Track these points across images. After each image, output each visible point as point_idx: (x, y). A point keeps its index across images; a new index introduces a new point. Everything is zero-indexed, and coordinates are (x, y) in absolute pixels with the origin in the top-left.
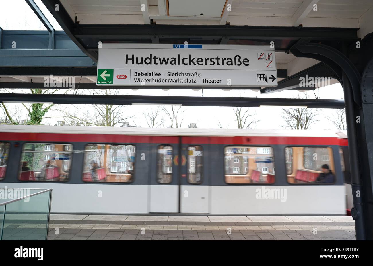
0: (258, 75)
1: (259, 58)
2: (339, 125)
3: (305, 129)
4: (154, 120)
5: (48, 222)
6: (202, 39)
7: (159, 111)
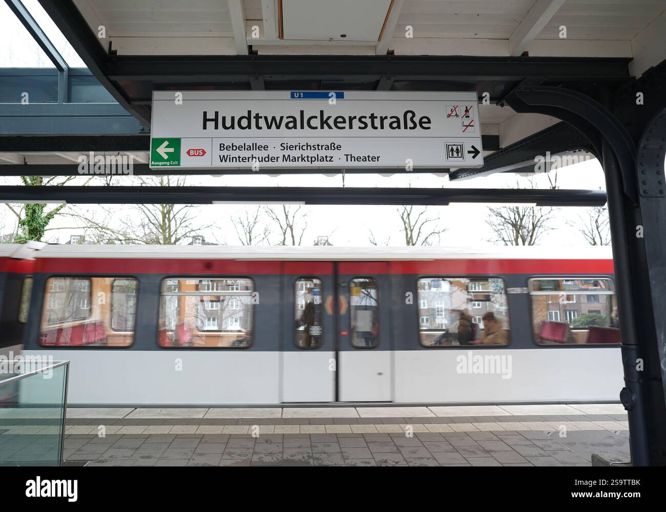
0: (447, 146)
1: (449, 116)
2: (592, 237)
3: (529, 244)
4: (250, 232)
5: (63, 422)
6: (342, 80)
7: (260, 215)
